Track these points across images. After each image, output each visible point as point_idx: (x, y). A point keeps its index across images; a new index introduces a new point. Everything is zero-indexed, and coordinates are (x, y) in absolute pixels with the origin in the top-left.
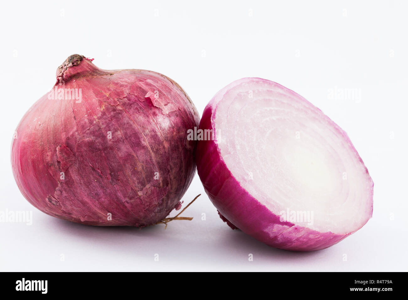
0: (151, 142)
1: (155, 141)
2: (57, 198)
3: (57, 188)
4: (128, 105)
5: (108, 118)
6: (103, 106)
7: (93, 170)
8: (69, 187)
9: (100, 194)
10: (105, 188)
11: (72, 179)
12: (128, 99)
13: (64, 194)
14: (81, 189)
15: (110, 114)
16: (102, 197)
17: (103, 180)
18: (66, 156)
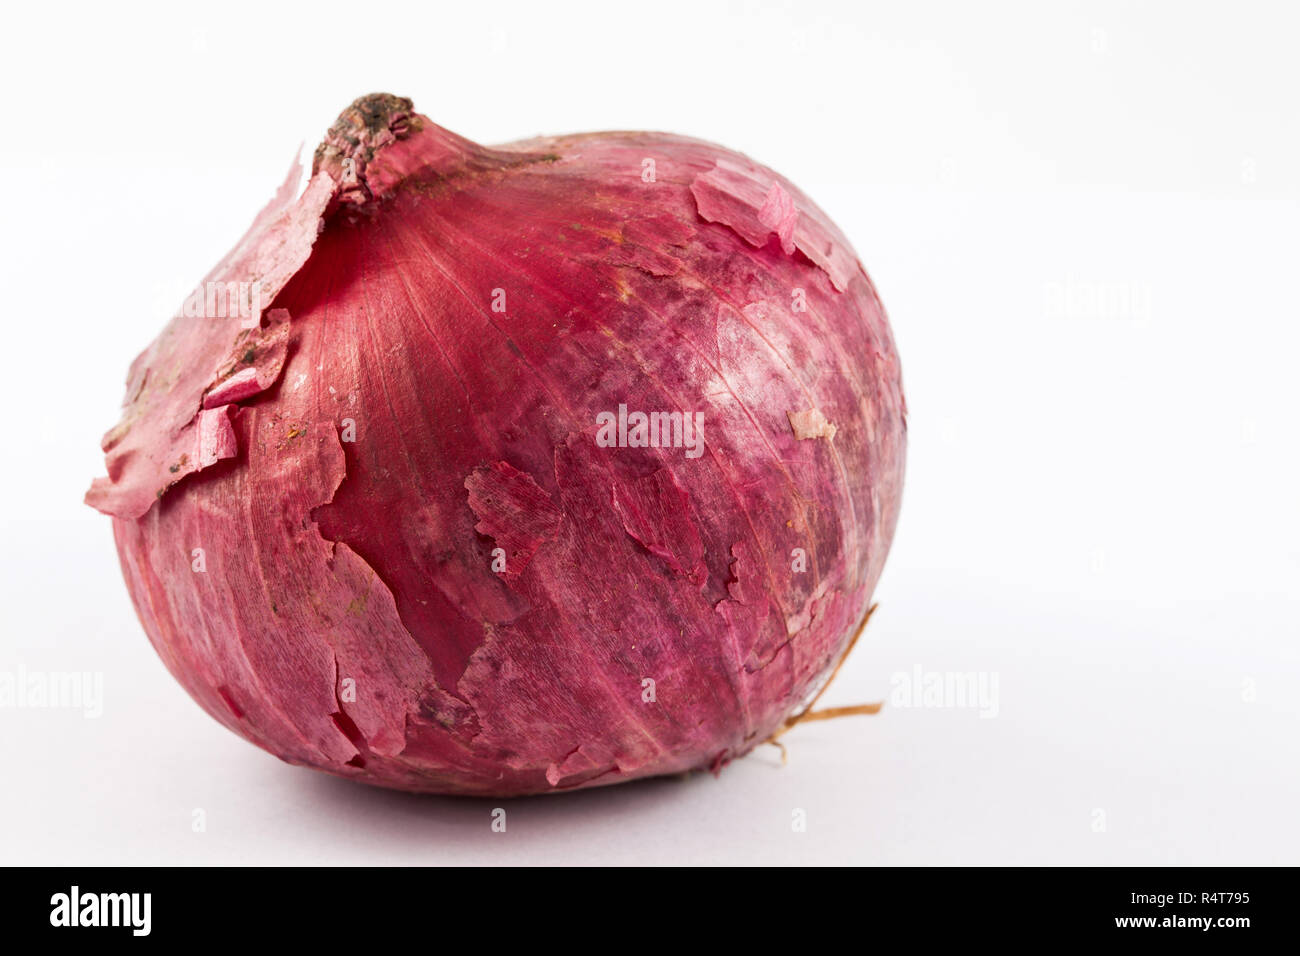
0: (829, 408)
1: (838, 400)
2: (467, 697)
3: (478, 653)
4: (717, 270)
5: (662, 328)
6: (623, 283)
7: (638, 551)
8: (535, 639)
9: (660, 651)
10: (682, 622)
11: (551, 602)
12: (707, 246)
13: (510, 671)
14: (588, 640)
15: (665, 313)
16: (664, 663)
17: (677, 590)
18: (518, 510)
